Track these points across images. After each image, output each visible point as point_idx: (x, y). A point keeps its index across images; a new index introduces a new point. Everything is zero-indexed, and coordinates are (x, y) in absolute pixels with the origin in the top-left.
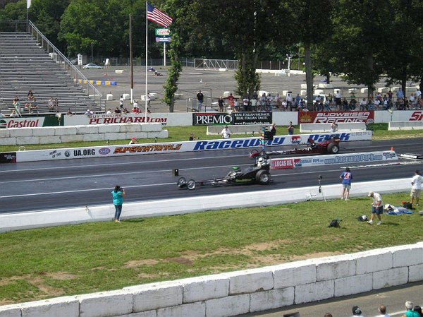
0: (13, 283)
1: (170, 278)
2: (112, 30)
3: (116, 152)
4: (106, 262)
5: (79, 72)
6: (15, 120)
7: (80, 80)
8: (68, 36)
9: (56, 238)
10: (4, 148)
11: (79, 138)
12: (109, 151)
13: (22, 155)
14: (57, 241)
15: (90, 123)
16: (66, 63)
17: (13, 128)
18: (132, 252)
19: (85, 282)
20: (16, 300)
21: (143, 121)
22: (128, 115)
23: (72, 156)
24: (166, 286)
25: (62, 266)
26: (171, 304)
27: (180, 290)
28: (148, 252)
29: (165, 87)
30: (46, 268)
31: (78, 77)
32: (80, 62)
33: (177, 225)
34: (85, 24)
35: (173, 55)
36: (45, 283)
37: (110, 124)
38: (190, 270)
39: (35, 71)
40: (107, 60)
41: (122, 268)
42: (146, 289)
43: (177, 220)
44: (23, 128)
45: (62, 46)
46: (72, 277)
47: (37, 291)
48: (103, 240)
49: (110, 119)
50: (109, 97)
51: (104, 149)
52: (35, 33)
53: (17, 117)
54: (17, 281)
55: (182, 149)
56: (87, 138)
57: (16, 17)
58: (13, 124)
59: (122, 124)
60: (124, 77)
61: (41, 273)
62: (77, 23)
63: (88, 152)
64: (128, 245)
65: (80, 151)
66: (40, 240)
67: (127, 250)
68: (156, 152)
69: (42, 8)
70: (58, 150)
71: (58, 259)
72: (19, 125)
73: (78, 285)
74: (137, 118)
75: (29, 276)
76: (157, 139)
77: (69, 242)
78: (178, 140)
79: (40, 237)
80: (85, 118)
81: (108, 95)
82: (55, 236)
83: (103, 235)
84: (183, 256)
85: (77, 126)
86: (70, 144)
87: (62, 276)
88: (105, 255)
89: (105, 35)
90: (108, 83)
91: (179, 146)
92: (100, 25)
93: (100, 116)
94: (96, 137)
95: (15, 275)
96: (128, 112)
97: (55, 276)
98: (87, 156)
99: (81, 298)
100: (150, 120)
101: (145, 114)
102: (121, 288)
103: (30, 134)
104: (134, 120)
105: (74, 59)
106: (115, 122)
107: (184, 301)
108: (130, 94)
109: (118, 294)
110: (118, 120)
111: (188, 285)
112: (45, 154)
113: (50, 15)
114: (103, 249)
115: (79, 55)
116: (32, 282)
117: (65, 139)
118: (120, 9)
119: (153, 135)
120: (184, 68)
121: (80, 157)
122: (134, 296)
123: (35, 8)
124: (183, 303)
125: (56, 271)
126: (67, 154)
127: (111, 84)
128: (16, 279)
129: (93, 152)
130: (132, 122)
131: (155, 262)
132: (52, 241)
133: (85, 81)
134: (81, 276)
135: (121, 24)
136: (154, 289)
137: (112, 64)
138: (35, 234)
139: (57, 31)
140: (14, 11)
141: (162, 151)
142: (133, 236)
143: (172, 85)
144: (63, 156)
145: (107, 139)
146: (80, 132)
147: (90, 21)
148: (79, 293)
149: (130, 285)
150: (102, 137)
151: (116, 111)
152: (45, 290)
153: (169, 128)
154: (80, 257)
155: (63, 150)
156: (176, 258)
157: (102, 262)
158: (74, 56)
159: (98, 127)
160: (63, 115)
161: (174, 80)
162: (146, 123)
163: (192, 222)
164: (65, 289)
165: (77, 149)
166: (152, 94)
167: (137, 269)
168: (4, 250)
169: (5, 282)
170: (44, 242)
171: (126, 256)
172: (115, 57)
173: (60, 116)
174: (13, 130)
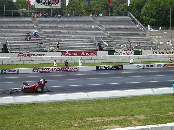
0: (121, 119)
2: (163, 15)
3: (164, 66)
4: (160, 112)
5: (149, 32)
6: (122, 52)
7: (149, 36)
8: (144, 18)
9: (139, 101)
10: (118, 63)
11: (149, 60)
13: (125, 66)
14: (139, 102)
15: (153, 54)
16: (144, 29)
17: (121, 55)
18: (171, 108)
19: (151, 120)
20: (122, 126)
22: (169, 51)
23: (146, 67)
25: (141, 113)
30: (134, 113)
31: (148, 35)
32: (149, 29)
34: (151, 13)
36: (134, 120)
37: (162, 54)
39: (131, 32)
40: (160, 28)
41: (166, 115)
44: (125, 55)
45: (142, 21)
46: (145, 117)
47: (131, 123)
48: (159, 103)
49: (161, 52)
50: (161, 43)
51: (159, 65)
52: (131, 16)
53: (123, 51)
54: (123, 118)
56: (152, 60)
57: (123, 10)
58: (122, 54)
59: (167, 54)
60: (168, 35)
61: (133, 116)
62: (148, 12)
63: (153, 66)
64: (169, 105)
65: (149, 65)
66: (132, 102)
67: (169, 107)
69: (134, 6)
70: (140, 65)
71: (140, 110)
72: (124, 54)
73: (148, 121)
75: (128, 116)
77: (144, 103)
79: (132, 101)
80: (151, 52)
81: (161, 42)
82: (139, 100)
83: (158, 100)
85: (148, 55)
86: (145, 62)
87: (141, 117)
88: (159, 109)
89: (160, 17)
90: (160, 37)
92: (157, 13)
94: (155, 60)
95: (122, 116)
97: (138, 117)
98: (152, 67)
99: (150, 127)
102: (166, 123)
103: (128, 58)
104: (172, 53)
105: (147, 27)
106: (164, 54)
109: (165, 126)
110: (165, 53)
112: (135, 66)
113: (137, 9)
115: (148, 26)
116: (129, 119)
117: (143, 60)
118: (166, 6)
121: (149, 68)
122: (172, 127)
123: (131, 6)
125: (139, 115)
126: (144, 66)
127: (162, 38)
128: (122, 117)
129: (154, 66)
130: (171, 53)
132: (137, 102)
133: (151, 36)
134: (149, 117)
135: (167, 12)
137: (162, 29)
138: (130, 99)
139: (140, 16)
140: (122, 7)
142: (171, 101)
144: (142, 67)
145: (160, 60)
146: (149, 57)
147: (153, 12)
148: (148, 124)
149: (170, 122)
150: (158, 60)
151: (164, 49)
152: (134, 123)
154: (149, 110)
155: (142, 65)
157: (158, 112)
159: (156, 56)
160: (142, 50)
164: (143, 123)
165: (148, 64)
167: (173, 116)
168: (117, 105)
169: (118, 118)
170: (134, 103)
171: (168, 110)
172: (164, 26)
173: (141, 51)
174: (122, 56)
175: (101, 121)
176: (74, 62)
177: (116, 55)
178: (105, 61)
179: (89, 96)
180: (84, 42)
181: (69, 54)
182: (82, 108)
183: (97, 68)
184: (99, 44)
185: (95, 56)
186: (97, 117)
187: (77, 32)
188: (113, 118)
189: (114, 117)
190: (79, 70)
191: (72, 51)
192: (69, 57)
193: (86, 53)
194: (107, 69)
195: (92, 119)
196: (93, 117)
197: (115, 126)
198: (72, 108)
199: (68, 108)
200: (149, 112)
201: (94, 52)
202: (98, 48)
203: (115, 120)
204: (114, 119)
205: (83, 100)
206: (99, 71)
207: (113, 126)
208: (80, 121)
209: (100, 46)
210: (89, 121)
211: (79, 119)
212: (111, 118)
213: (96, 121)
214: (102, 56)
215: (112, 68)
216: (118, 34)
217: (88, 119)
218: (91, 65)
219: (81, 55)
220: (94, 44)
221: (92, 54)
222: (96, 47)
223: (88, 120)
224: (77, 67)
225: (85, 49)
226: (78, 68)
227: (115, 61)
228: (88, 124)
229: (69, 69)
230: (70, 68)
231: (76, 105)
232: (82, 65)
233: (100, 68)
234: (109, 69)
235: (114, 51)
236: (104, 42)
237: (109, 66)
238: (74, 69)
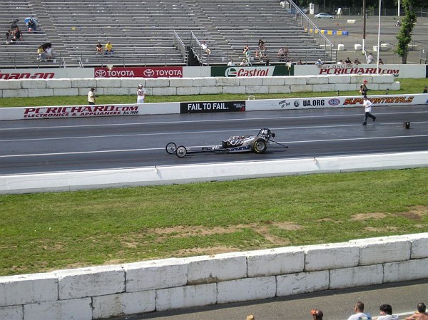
0: (240, 231)
1: (399, 234)
3: (345, 103)
4: (333, 213)
5: (311, 21)
6: (245, 69)
7: (311, 30)
9: (282, 188)
10: (234, 96)
11: (309, 88)
12: (339, 102)
13: (251, 104)
14: (284, 191)
15: (321, 73)
17: (243, 77)
18: (359, 205)
19: (310, 232)
20: (241, 248)
21: (374, 73)
22: (360, 66)
23: (301, 106)
24: (393, 241)
25: (289, 216)
26: (398, 259)
27: (408, 245)
28: (376, 205)
29: (398, 38)
30: (272, 217)
31: (309, 27)
32: (312, 12)
33: (406, 179)
35: (407, 5)
37: (341, 75)
38: (418, 226)
39: (266, 19)
40: (340, 9)
41: (349, 220)
42: (373, 243)
43: (406, 174)
44: (252, 77)
46: (298, 227)
47: (263, 240)
48: (331, 191)
49: (340, 70)
50: (341, 47)
51: (333, 100)
53: (247, 66)
54: (243, 229)
55: (413, 102)
56: (317, 88)
59: (353, 75)
60: (357, 27)
61: (268, 223)
63: (317, 102)
64: (356, 197)
65: (309, 101)
66: (267, 189)
67: (354, 202)
68: (387, 104)
70: (288, 100)
71: (285, 209)
72: (249, 74)
73: (304, 235)
74: (368, 69)
75: (255, 225)
76: (388, 91)
77: (297, 192)
78: (409, 92)
79: (267, 187)
80: (315, 68)
81: (339, 45)
82: (282, 186)
83: (330, 186)
84: (412, 211)
85: (307, 76)
86: (300, 94)
87: (288, 226)
88: (332, 206)
90: (339, 33)
91: (411, 98)
93: (331, 66)
94: (325, 88)
95: (241, 223)
96: (359, 63)
97: (281, 226)
98: (316, 106)
99: (307, 249)
100: (382, 71)
101: (377, 65)
102: (346, 240)
103: (260, 83)
104: (365, 71)
105: (306, 8)
106: (345, 73)
107: (412, 257)
108: (362, 44)
109: (344, 247)
110: (349, 71)
111: (417, 241)
112: (274, 103)
114: (330, 200)
115: (310, 4)
116: (258, 231)
117: (294, 89)
119: (384, 87)
120: (418, 19)
121: (309, 107)
122: (360, 249)
124: (411, 259)
125: (282, 220)
126: (296, 104)
127: (343, 34)
128: (243, 227)
129: (322, 102)
130: (363, 73)
131: (383, 216)
132: (279, 191)
133: (316, 31)
134: (308, 227)
136: (381, 242)
137: (344, 13)
138: (263, 183)
141: (394, 104)
142: (361, 188)
143: (406, 36)
144: (292, 106)
145: (337, 89)
146: (310, 82)
148: (304, 243)
149: (356, 238)
150: (332, 88)
151: (347, 62)
152: (271, 239)
153: (401, 80)
154: (306, 208)
155: (292, 100)
156: (404, 213)
157: (329, 213)
158: (305, 5)
159: (328, 78)
161: (408, 30)
162: (378, 75)
163: (422, 177)
164: (291, 240)
165: (307, 99)
166: (384, 45)
167: (364, 222)
168: (231, 198)
169: (231, 229)
170: (271, 192)
171: (354, 209)
172: (348, 6)
173: (290, 66)
174: (243, 79)
175: (191, 237)
176: (127, 93)
177: (229, 76)
178: (204, 91)
179: (162, 175)
180: (152, 44)
181: (114, 73)
182: (145, 205)
183: (184, 109)
184: (188, 48)
185: (179, 78)
186: (180, 227)
187: (134, 19)
188: (219, 228)
189: (222, 226)
190: (139, 113)
191: (123, 66)
192: (115, 80)
193: (157, 71)
194: (207, 111)
195: (169, 231)
196: (171, 227)
197: (224, 248)
198: (119, 205)
199: (110, 206)
200: (307, 214)
201: (176, 69)
202: (186, 58)
203: (225, 234)
204: (221, 230)
205: (148, 184)
206: (189, 116)
207: (220, 248)
208: (140, 235)
209: (191, 55)
210: (162, 236)
211: (137, 231)
212: (215, 229)
213: (178, 236)
214: (196, 79)
215: (218, 107)
216: (234, 26)
217: (159, 231)
218: (167, 101)
219: (145, 77)
220: (177, 49)
221: (171, 73)
222: (182, 56)
223: (160, 233)
224: (134, 105)
225: (155, 62)
226: (137, 108)
227: (226, 90)
228: (159, 243)
229: (115, 109)
230: (117, 108)
231: (130, 196)
233: (190, 108)
234: (212, 111)
235: (226, 67)
236: (200, 44)
237: (212, 103)
238: (125, 109)
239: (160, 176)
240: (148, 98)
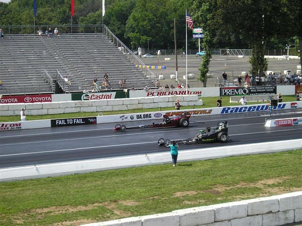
0: (96, 208)
1: (206, 205)
2: (162, 30)
4: (160, 193)
5: (140, 60)
6: (96, 94)
7: (140, 66)
8: (131, 35)
10: (88, 114)
11: (140, 106)
12: (161, 115)
13: (100, 119)
14: (125, 178)
15: (148, 96)
16: (130, 54)
17: (94, 100)
18: (178, 186)
19: (145, 207)
20: (98, 220)
21: (185, 94)
22: (174, 90)
23: (135, 119)
24: (202, 210)
25: (130, 196)
26: (206, 222)
27: (213, 212)
28: (190, 186)
29: (200, 70)
30: (118, 197)
31: (139, 64)
32: (140, 53)
33: (210, 166)
34: (143, 26)
35: (205, 47)
36: (118, 208)
37: (162, 96)
38: (219, 199)
39: (108, 60)
40: (159, 51)
41: (171, 197)
42: (189, 212)
43: (209, 163)
44: (101, 100)
45: (127, 42)
46: (137, 204)
47: (113, 214)
48: (158, 178)
51: (158, 114)
52: (108, 33)
53: (96, 92)
54: (98, 207)
55: (212, 113)
56: (145, 106)
57: (95, 22)
58: (94, 97)
59: (170, 96)
60: (171, 63)
61: (115, 201)
62: (137, 26)
63: (146, 116)
64: (175, 181)
65: (140, 115)
66: (114, 178)
67: (174, 184)
68: (194, 115)
69: (113, 16)
70: (126, 115)
71: (127, 191)
72: (98, 98)
73: (141, 209)
74: (180, 92)
75: (107, 203)
76: (194, 106)
77: (135, 179)
78: (209, 106)
79: (114, 176)
80: (144, 92)
81: (160, 76)
82: (125, 175)
83: (158, 174)
84: (214, 189)
85: (138, 98)
86: (134, 110)
87: (130, 203)
88: (159, 188)
89: (157, 34)
90: (160, 67)
91: (210, 111)
92: (153, 27)
93: (155, 90)
94: (151, 106)
95: (97, 202)
96: (174, 88)
97: (125, 203)
98: (146, 119)
99: (143, 218)
100: (190, 93)
102: (170, 211)
103: (106, 104)
104: (178, 93)
105: (135, 51)
106: (165, 95)
107: (216, 221)
108: (175, 74)
109: (169, 216)
110: (167, 93)
111: (219, 209)
112: (117, 118)
113: (119, 21)
114: (158, 184)
115: (139, 48)
116: (109, 208)
117: (130, 107)
118: (167, 15)
119: (192, 104)
120: (213, 56)
121: (140, 119)
122: (180, 217)
123: (108, 16)
124: (215, 222)
125: (125, 199)
126: (132, 118)
127: (162, 68)
128: (98, 205)
129: (150, 116)
131: (194, 193)
132: (123, 179)
133: (144, 67)
134: (143, 203)
135: (168, 25)
136: (194, 212)
137: (162, 54)
138: (110, 173)
139: (124, 32)
140: (94, 18)
141: (199, 115)
142: (179, 174)
143: (205, 68)
144: (129, 119)
145: (159, 107)
146: (141, 102)
147: (146, 24)
148: (141, 214)
149: (177, 209)
150: (156, 105)
151: (166, 87)
152: (118, 213)
153: (203, 99)
154: (142, 190)
155: (128, 115)
156: (209, 190)
157: (157, 193)
158: (135, 49)
159: (153, 98)
160: (128, 90)
161: (206, 64)
162: (187, 95)
163: (221, 164)
164: (132, 212)
165: (139, 114)
166: (190, 75)
167: (182, 198)
168: (89, 185)
169: (90, 207)
170: (117, 179)
171: (174, 189)
172: (165, 49)
173: (126, 91)
174: (94, 101)
175: (61, 214)
176: (13, 115)
177: (84, 100)
178: (67, 111)
179: (40, 172)
180: (30, 79)
181: (3, 101)
182: (28, 193)
183: (54, 123)
184: (55, 81)
185: (49, 103)
186: (54, 207)
187: (16, 62)
188: (81, 206)
189: (83, 205)
190: (22, 128)
191: (9, 95)
192: (4, 106)
193: (34, 98)
194: (70, 125)
195: (46, 210)
196: (47, 207)
197: (86, 220)
198: (10, 194)
199: (4, 194)
200: (142, 194)
201: (47, 96)
202: (53, 88)
203: (85, 211)
204: (83, 208)
205: (30, 178)
206: (57, 129)
207: (82, 220)
208: (26, 215)
209: (57, 86)
210: (41, 214)
211: (23, 211)
212: (79, 207)
213: (52, 214)
214: (62, 103)
215: (78, 122)
216: (87, 65)
217: (39, 211)
218: (42, 119)
219: (25, 102)
220: (47, 82)
221: (44, 99)
222: (51, 87)
223: (40, 212)
224: (18, 122)
225: (32, 92)
226: (20, 124)
227: (83, 109)
228: (39, 219)
229: (4, 126)
230: (6, 125)
231: (17, 187)
232: (26, 120)
233: (58, 123)
234: (73, 125)
235: (82, 93)
236: (63, 78)
237: (73, 119)
238: (12, 125)
239: (38, 172)
240: (28, 118)
